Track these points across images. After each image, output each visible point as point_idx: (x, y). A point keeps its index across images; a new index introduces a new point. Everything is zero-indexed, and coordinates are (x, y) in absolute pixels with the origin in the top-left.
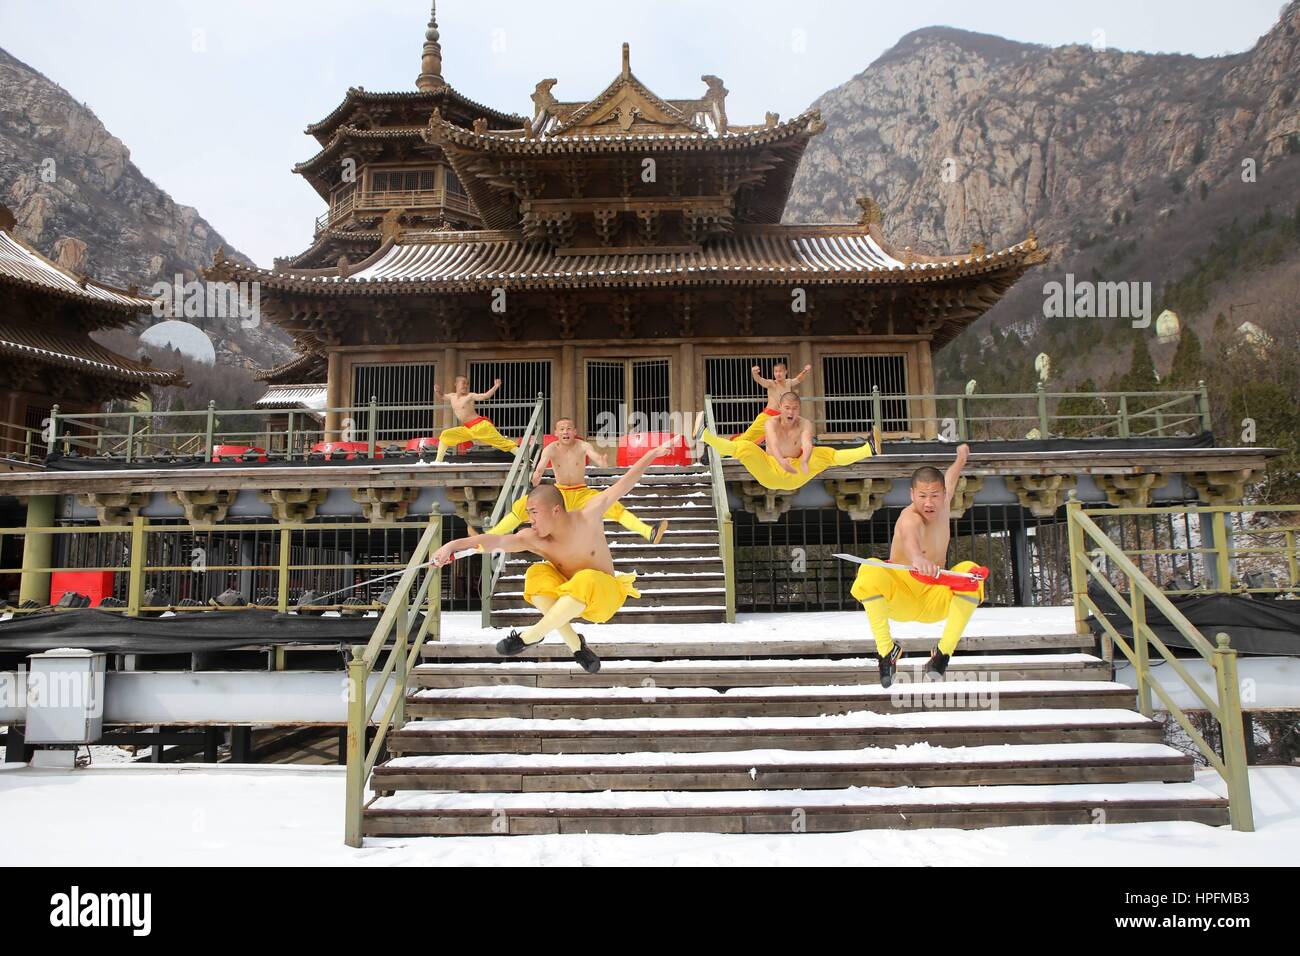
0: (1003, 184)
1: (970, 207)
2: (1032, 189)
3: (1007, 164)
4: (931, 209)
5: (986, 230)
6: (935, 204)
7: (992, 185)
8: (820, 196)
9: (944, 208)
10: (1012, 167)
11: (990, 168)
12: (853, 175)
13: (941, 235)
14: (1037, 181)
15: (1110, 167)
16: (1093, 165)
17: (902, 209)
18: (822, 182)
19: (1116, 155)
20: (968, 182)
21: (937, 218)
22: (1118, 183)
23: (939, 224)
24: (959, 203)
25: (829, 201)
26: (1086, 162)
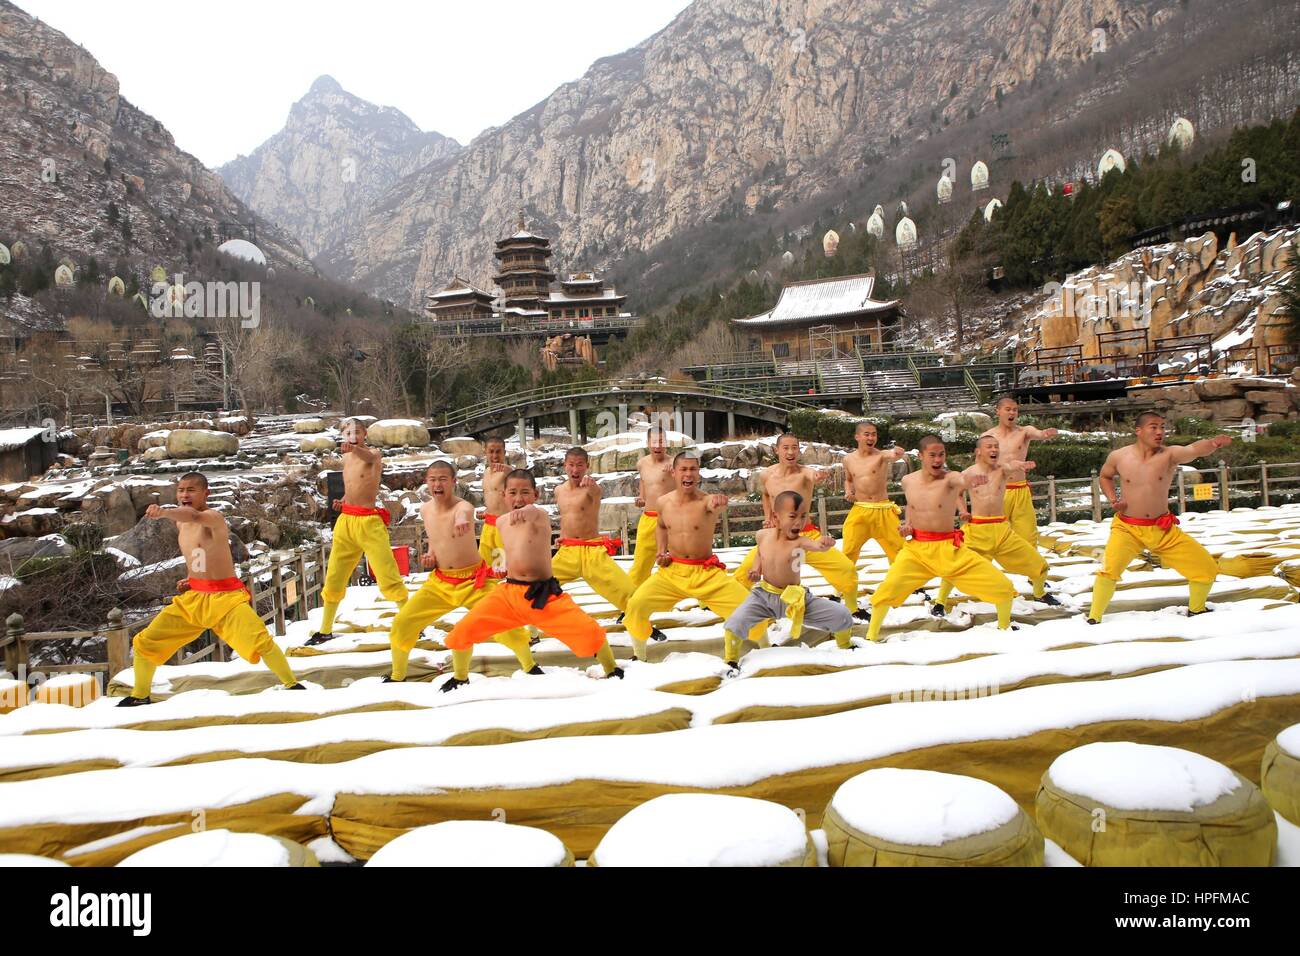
0: (825, 104)
1: (800, 122)
2: (847, 107)
3: (829, 87)
4: (774, 122)
5: (811, 142)
6: (776, 117)
7: (816, 105)
8: (693, 101)
9: (783, 120)
10: (833, 89)
11: (816, 91)
12: (720, 81)
13: (779, 143)
14: (850, 101)
15: (901, 92)
16: (891, 90)
17: (752, 118)
18: (694, 88)
19: (905, 83)
20: (800, 101)
21: (777, 129)
22: (904, 107)
23: (778, 133)
24: (792, 120)
25: (700, 105)
26: (885, 88)
